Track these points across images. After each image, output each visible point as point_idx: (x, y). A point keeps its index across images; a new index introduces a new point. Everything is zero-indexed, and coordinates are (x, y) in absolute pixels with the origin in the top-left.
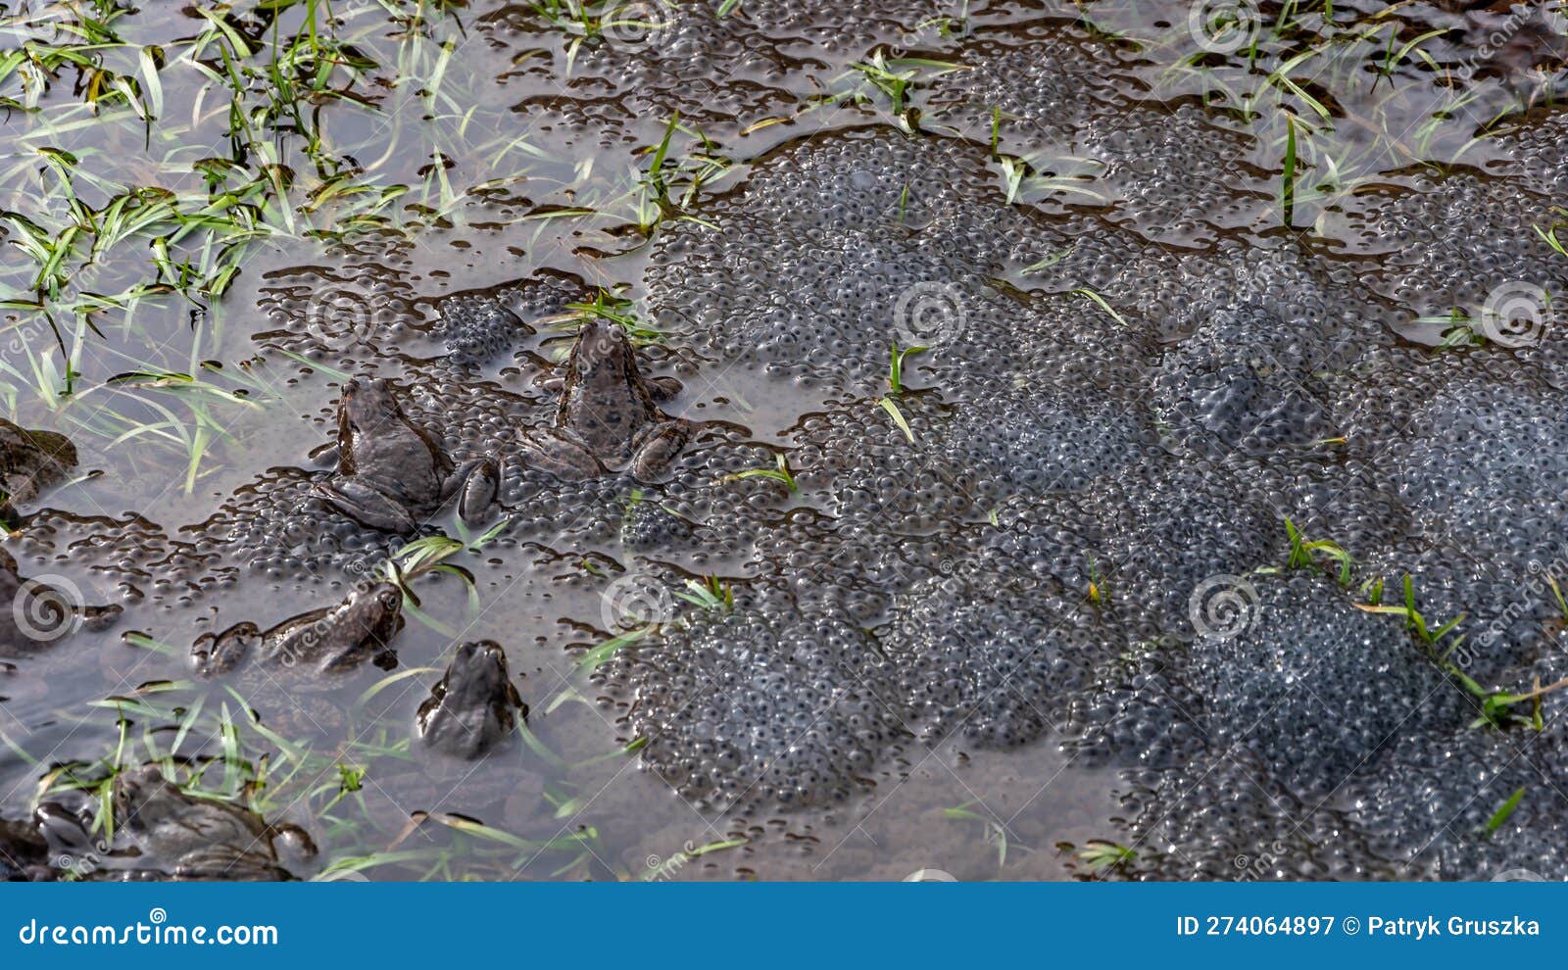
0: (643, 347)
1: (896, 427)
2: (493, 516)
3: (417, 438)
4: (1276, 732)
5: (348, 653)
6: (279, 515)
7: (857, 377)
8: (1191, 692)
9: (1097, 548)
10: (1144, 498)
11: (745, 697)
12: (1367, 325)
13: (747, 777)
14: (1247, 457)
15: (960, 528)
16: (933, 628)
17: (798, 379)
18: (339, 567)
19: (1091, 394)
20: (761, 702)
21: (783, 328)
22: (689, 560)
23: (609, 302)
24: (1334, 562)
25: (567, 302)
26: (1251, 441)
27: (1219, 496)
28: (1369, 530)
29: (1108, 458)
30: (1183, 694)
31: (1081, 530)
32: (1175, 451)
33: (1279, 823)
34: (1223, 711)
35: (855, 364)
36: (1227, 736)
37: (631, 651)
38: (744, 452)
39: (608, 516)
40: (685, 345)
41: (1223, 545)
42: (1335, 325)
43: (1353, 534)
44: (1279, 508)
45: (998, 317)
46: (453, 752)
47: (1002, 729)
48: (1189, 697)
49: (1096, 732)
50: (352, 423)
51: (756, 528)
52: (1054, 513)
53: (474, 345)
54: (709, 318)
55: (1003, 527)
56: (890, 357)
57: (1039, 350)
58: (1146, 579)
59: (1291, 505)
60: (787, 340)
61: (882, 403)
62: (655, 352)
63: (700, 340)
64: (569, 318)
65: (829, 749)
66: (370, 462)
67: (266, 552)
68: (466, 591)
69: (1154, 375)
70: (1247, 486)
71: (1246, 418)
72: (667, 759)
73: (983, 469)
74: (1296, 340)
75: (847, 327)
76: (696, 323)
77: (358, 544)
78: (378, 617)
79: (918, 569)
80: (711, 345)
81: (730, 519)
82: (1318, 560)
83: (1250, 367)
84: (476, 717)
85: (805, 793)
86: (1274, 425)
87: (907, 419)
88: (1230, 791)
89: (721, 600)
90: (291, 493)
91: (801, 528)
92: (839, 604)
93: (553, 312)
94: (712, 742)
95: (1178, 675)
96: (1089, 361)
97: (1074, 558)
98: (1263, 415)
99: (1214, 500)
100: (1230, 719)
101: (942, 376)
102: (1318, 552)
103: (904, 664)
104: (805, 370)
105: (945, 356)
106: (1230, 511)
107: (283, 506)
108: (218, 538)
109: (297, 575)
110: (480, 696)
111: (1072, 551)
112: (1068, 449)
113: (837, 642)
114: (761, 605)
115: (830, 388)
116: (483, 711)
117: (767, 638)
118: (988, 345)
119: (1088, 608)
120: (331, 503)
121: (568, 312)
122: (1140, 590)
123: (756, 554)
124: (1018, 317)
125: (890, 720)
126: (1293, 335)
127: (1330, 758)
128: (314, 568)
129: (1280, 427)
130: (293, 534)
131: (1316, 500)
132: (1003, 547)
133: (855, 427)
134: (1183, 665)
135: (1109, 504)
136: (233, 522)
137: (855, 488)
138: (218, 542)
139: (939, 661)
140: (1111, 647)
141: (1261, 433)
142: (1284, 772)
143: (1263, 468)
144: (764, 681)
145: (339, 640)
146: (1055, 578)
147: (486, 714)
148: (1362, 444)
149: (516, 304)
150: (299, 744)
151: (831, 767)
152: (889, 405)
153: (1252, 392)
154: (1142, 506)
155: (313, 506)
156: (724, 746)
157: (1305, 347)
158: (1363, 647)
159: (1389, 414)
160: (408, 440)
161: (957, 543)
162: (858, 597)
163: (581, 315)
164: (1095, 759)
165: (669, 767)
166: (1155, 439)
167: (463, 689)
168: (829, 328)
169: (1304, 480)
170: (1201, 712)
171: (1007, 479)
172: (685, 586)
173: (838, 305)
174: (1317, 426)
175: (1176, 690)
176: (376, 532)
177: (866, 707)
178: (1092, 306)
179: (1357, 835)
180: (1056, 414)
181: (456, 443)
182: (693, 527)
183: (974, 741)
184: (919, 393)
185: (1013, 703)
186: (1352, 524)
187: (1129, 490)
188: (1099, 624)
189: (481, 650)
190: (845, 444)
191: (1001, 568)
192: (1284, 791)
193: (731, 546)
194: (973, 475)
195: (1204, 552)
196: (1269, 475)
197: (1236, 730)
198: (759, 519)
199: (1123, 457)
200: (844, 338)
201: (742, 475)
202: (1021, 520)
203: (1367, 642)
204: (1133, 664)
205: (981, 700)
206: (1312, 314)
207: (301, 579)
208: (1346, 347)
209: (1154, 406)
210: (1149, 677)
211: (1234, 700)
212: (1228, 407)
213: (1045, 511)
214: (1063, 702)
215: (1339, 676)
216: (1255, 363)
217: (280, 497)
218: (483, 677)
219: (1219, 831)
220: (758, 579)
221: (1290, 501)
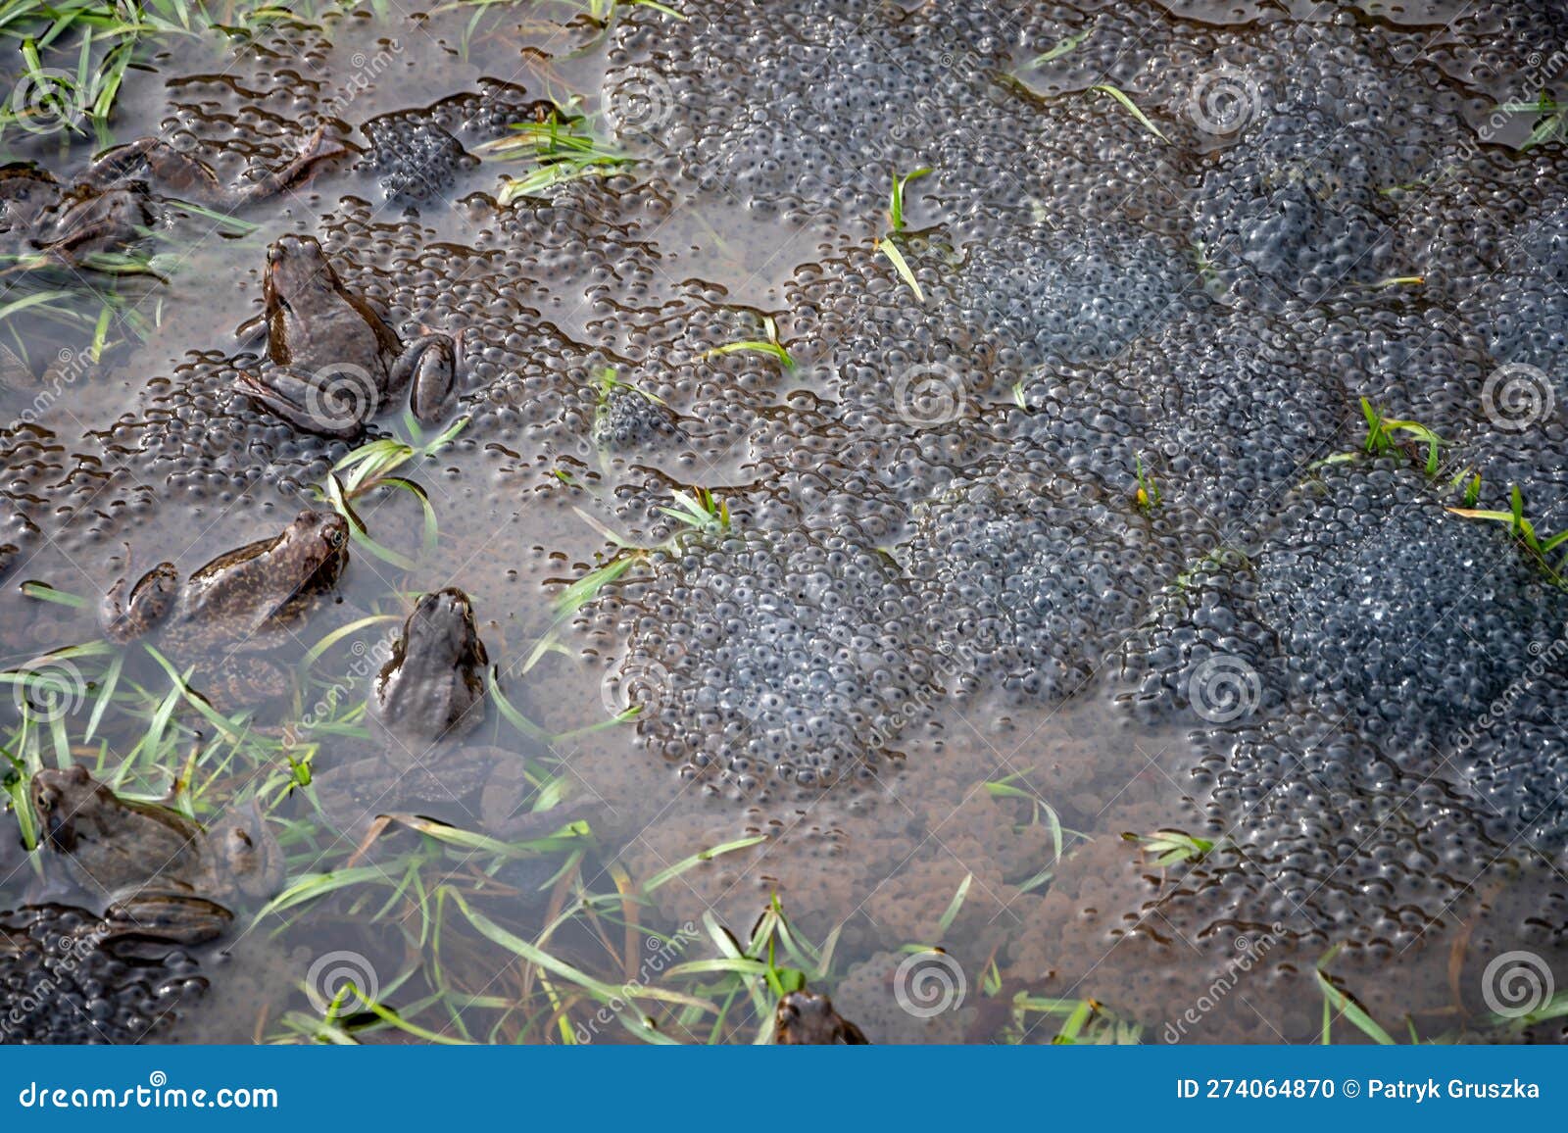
0: (607, 179)
1: (903, 282)
2: (450, 410)
3: (359, 317)
4: (1367, 679)
5: (291, 600)
6: (199, 416)
7: (853, 212)
8: (1265, 627)
9: (1141, 435)
10: (1193, 368)
11: (752, 654)
12: (1440, 121)
13: (760, 755)
14: (1306, 303)
15: (982, 412)
16: (961, 549)
17: (786, 216)
18: (272, 482)
19: (1123, 229)
20: (772, 659)
21: (765, 153)
22: (674, 462)
23: (563, 120)
24: (1418, 444)
25: (515, 122)
26: (1312, 284)
27: (1278, 363)
28: (1458, 401)
29: (1147, 315)
30: (1254, 631)
31: (1122, 412)
32: (1223, 298)
33: (1377, 800)
34: (1301, 654)
35: (849, 195)
36: (1309, 683)
37: (616, 587)
38: (726, 317)
39: (581, 406)
40: (655, 174)
41: (1289, 430)
42: (1402, 124)
43: (1438, 406)
44: (1352, 372)
45: (1011, 128)
46: (419, 731)
47: (1048, 682)
48: (1261, 637)
49: (1155, 682)
50: (282, 299)
51: (749, 419)
52: (1089, 389)
53: (413, 185)
54: (680, 140)
55: (1031, 409)
56: (889, 184)
57: (1061, 172)
58: (1201, 475)
59: (1363, 369)
60: (771, 168)
61: (883, 247)
62: (623, 185)
63: (672, 167)
64: (517, 143)
65: (852, 715)
66: (304, 349)
67: (187, 465)
68: (421, 512)
69: (1194, 199)
70: (1310, 346)
71: (1304, 252)
72: (666, 734)
73: (1004, 334)
74: (1358, 150)
75: (838, 148)
76: (662, 145)
77: (294, 451)
78: (321, 555)
79: (938, 469)
80: (685, 174)
81: (719, 408)
82: (1399, 442)
83: (1307, 190)
84: (443, 686)
85: (828, 773)
86: (1338, 260)
87: (914, 270)
88: (1317, 759)
89: (716, 516)
90: (214, 384)
91: (801, 417)
92: (851, 518)
93: (500, 135)
94: (716, 711)
95: (1247, 604)
96: (1118, 185)
97: (1116, 449)
98: (1325, 249)
99: (1274, 368)
100: (1313, 664)
101: (950, 208)
102: (1399, 431)
103: (930, 597)
104: (793, 206)
105: (952, 181)
106: (1293, 384)
107: (203, 403)
108: (127, 446)
109: (223, 494)
110: (446, 659)
111: (1113, 440)
112: (1101, 307)
113: (852, 572)
114: (762, 522)
115: (824, 228)
116: (449, 678)
117: (772, 570)
118: (1002, 166)
119: (1136, 519)
120: (262, 402)
121: (518, 134)
122: (1195, 490)
123: (752, 453)
124: (1033, 125)
125: (918, 672)
126: (1355, 144)
127: (1432, 712)
128: (243, 484)
129: (1344, 263)
130: (217, 442)
131: (1392, 361)
132: (1033, 436)
133: (855, 281)
134: (1250, 590)
135: (1153, 378)
136: (145, 425)
137: (858, 363)
138: (128, 452)
139: (970, 593)
140: (1166, 569)
141: (1322, 272)
142: (1378, 733)
143: (1329, 320)
144: (773, 631)
145: (278, 585)
146: (1098, 477)
147: (453, 683)
148: (1442, 283)
149: (457, 124)
150: (237, 721)
151: (856, 741)
152: (890, 250)
153: (1309, 221)
154: (1192, 379)
155: (239, 405)
156: (731, 715)
157: (1369, 156)
158: (1464, 569)
159: (1471, 242)
160: (349, 320)
161: (980, 432)
162: (871, 507)
163: (532, 140)
164: (1157, 717)
165: (671, 743)
166: (1200, 284)
167: (425, 653)
168: (817, 150)
169: (1378, 336)
170: (1277, 655)
171: (1033, 344)
172: (672, 498)
173: (826, 119)
174: (1388, 260)
175: (1245, 626)
176: (313, 438)
177: (890, 658)
178: (1118, 110)
179: (1469, 812)
180: (1085, 260)
181: (404, 314)
182: (677, 418)
183: (1015, 696)
184: (924, 234)
185: (1058, 648)
186: (1436, 395)
187: (1175, 358)
188: (1151, 539)
189: (445, 600)
190: (845, 304)
191: (1033, 466)
192: (1380, 757)
193: (723, 443)
194: (993, 342)
195: (1267, 440)
196: (1335, 330)
197: (1320, 678)
198: (752, 406)
199: (1165, 312)
200: (836, 163)
201: (728, 349)
202: (1051, 399)
203: (1468, 564)
204: (1193, 591)
205: (1022, 645)
206: (1376, 114)
207: (227, 499)
208: (1416, 153)
209: (1195, 239)
210: (1214, 611)
211: (1315, 641)
212: (1283, 242)
213: (1079, 387)
214: (1115, 642)
215: (1438, 607)
216: (1311, 183)
217: (200, 390)
218: (448, 638)
219: (1311, 815)
220: (757, 486)
221: (1362, 363)
